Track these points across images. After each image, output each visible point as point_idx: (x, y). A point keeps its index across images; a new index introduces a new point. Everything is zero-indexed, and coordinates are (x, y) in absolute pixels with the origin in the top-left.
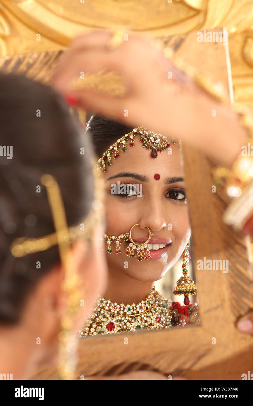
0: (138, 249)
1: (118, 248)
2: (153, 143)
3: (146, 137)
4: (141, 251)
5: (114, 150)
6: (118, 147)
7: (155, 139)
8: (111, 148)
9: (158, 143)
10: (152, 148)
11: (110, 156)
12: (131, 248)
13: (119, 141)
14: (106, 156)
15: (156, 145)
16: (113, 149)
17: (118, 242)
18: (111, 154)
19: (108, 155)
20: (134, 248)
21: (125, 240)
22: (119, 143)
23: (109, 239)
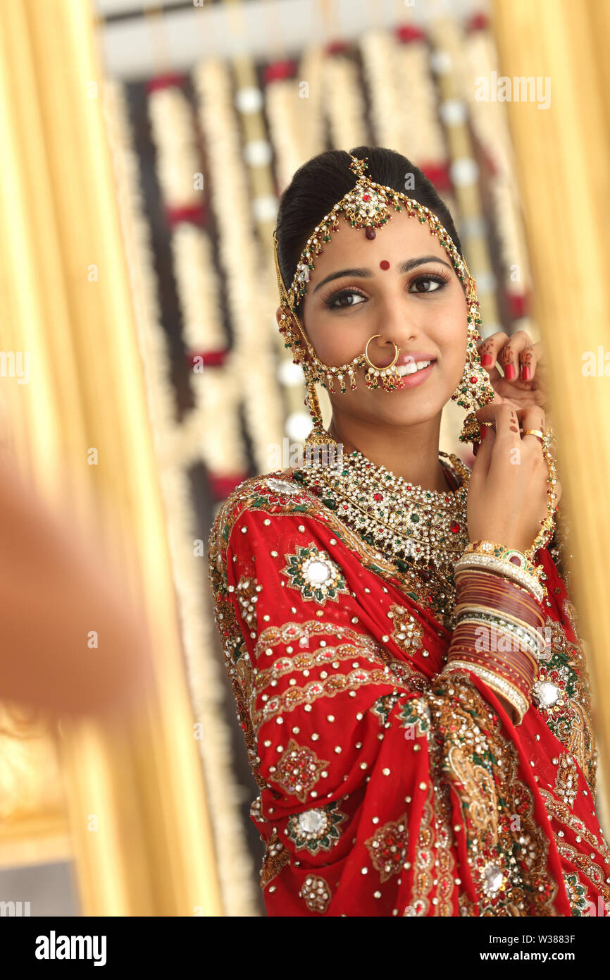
0: (383, 375)
1: (353, 380)
2: (365, 218)
3: (353, 212)
4: (387, 376)
5: (315, 245)
6: (318, 239)
7: (367, 212)
8: (309, 242)
9: (374, 217)
10: (365, 226)
11: (311, 256)
12: (372, 376)
13: (317, 229)
14: (306, 258)
15: (370, 220)
16: (312, 243)
17: (351, 373)
18: (311, 252)
19: (308, 255)
20: (376, 374)
21: (360, 365)
22: (319, 232)
23: (339, 372)
